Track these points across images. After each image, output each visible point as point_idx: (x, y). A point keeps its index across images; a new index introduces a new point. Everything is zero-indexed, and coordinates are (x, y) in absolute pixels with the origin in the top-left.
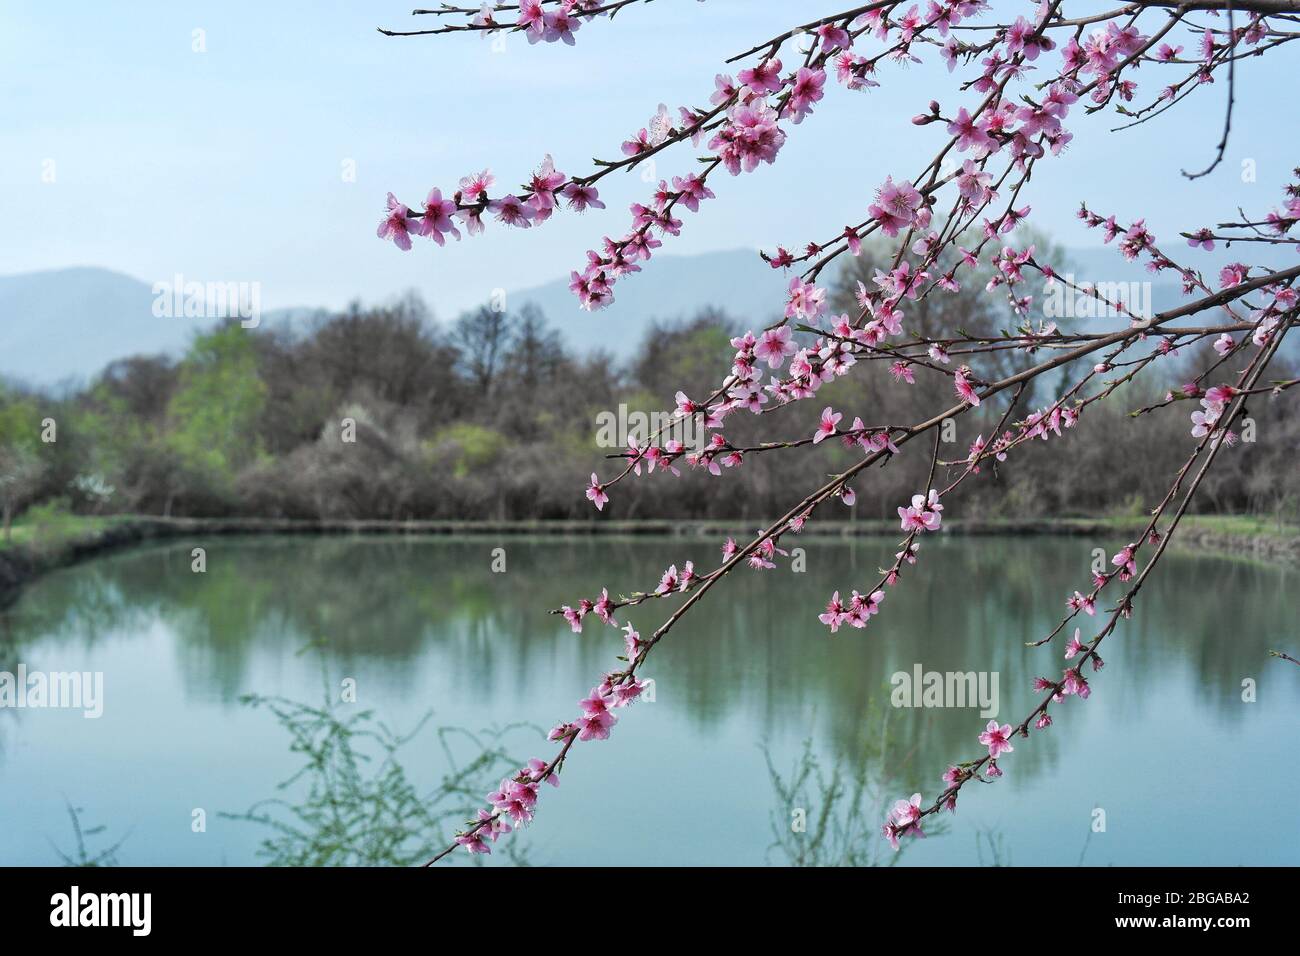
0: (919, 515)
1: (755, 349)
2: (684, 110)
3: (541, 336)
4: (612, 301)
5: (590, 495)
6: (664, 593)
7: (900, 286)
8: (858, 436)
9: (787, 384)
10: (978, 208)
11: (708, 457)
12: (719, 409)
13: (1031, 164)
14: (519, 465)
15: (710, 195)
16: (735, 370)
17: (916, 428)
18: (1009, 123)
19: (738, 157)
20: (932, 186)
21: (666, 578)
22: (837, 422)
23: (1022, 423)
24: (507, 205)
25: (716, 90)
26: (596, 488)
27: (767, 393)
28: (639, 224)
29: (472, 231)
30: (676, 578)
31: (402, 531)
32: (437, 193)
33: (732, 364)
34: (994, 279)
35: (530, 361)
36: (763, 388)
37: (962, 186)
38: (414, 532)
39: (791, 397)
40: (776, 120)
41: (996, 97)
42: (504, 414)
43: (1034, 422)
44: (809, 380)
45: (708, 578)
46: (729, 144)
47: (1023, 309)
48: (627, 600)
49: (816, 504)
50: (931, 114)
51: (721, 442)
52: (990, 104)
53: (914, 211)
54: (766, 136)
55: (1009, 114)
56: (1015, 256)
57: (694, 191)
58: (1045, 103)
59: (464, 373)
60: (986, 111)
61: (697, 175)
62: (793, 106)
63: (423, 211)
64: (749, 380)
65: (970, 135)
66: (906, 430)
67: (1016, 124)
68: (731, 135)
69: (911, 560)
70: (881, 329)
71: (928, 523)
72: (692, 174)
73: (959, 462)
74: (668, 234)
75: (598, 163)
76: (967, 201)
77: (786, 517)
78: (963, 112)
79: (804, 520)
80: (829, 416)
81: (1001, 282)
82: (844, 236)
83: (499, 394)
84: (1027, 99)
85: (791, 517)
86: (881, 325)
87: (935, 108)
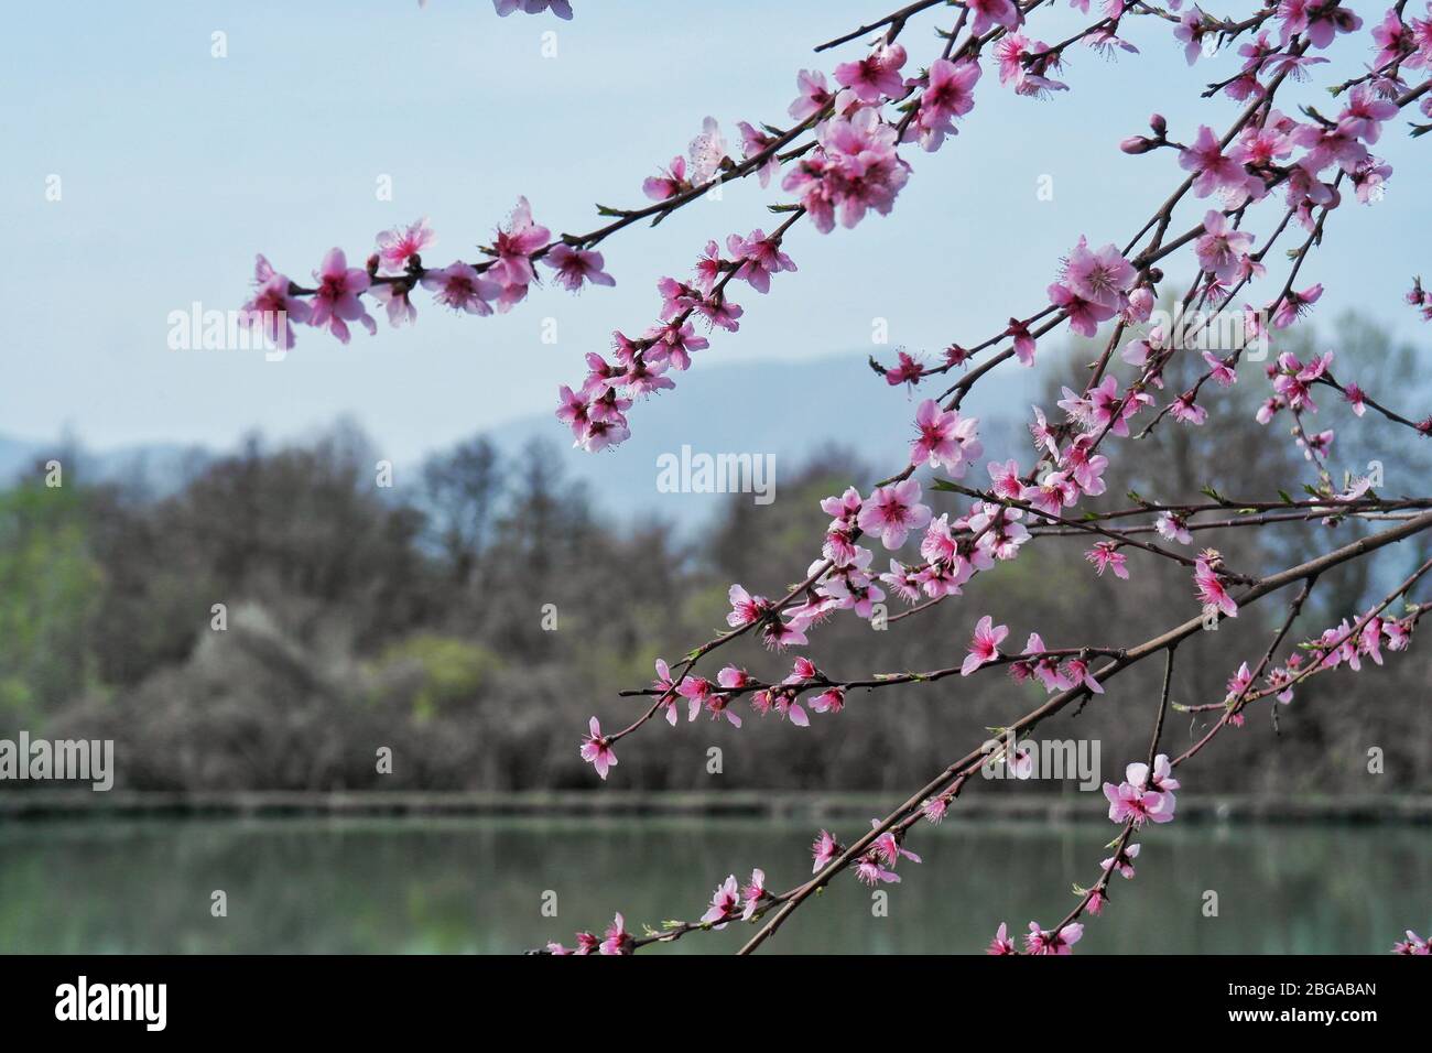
0: (1138, 797)
1: (860, 517)
2: (746, 128)
3: (557, 490)
4: (626, 435)
5: (587, 753)
6: (716, 923)
7: (1102, 415)
8: (1034, 664)
9: (916, 572)
10: (1231, 289)
11: (787, 696)
12: (800, 615)
13: (1323, 216)
14: (519, 702)
15: (789, 265)
16: (828, 551)
17: (1132, 652)
18: (1282, 151)
19: (831, 203)
20: (1156, 252)
21: (719, 898)
22: (999, 641)
23: (1314, 643)
24: (453, 278)
25: (799, 95)
26: (597, 742)
27: (884, 586)
28: (671, 312)
29: (395, 321)
30: (736, 897)
31: (324, 812)
32: (338, 257)
33: (823, 541)
34: (1269, 402)
35: (539, 530)
36: (878, 578)
37: (1204, 253)
38: (345, 812)
39: (924, 595)
40: (896, 144)
41: (1262, 107)
42: (496, 619)
43: (1335, 642)
44: (952, 566)
45: (788, 898)
46: (815, 181)
47: (1318, 452)
48: (655, 933)
49: (967, 776)
50: (1152, 135)
51: (809, 671)
52: (1251, 120)
53: (1123, 294)
54: (878, 170)
55: (1283, 135)
56: (1300, 368)
57: (764, 258)
58: (1342, 117)
59: (430, 550)
60: (1246, 132)
61: (768, 234)
62: (924, 122)
63: (315, 285)
64: (851, 567)
65: (1216, 171)
66: (1115, 655)
67: (1294, 153)
68: (819, 166)
69: (1127, 873)
70: (1070, 486)
71: (1154, 810)
72: (759, 231)
73: (1210, 706)
74: (719, 329)
75: (605, 211)
76: (1211, 278)
77: (917, 796)
78: (1206, 133)
79: (947, 803)
80: (989, 630)
81: (1282, 406)
82: (1008, 333)
83: (489, 585)
84: (1312, 113)
85: (926, 796)
86: (1069, 478)
87: (1160, 126)
